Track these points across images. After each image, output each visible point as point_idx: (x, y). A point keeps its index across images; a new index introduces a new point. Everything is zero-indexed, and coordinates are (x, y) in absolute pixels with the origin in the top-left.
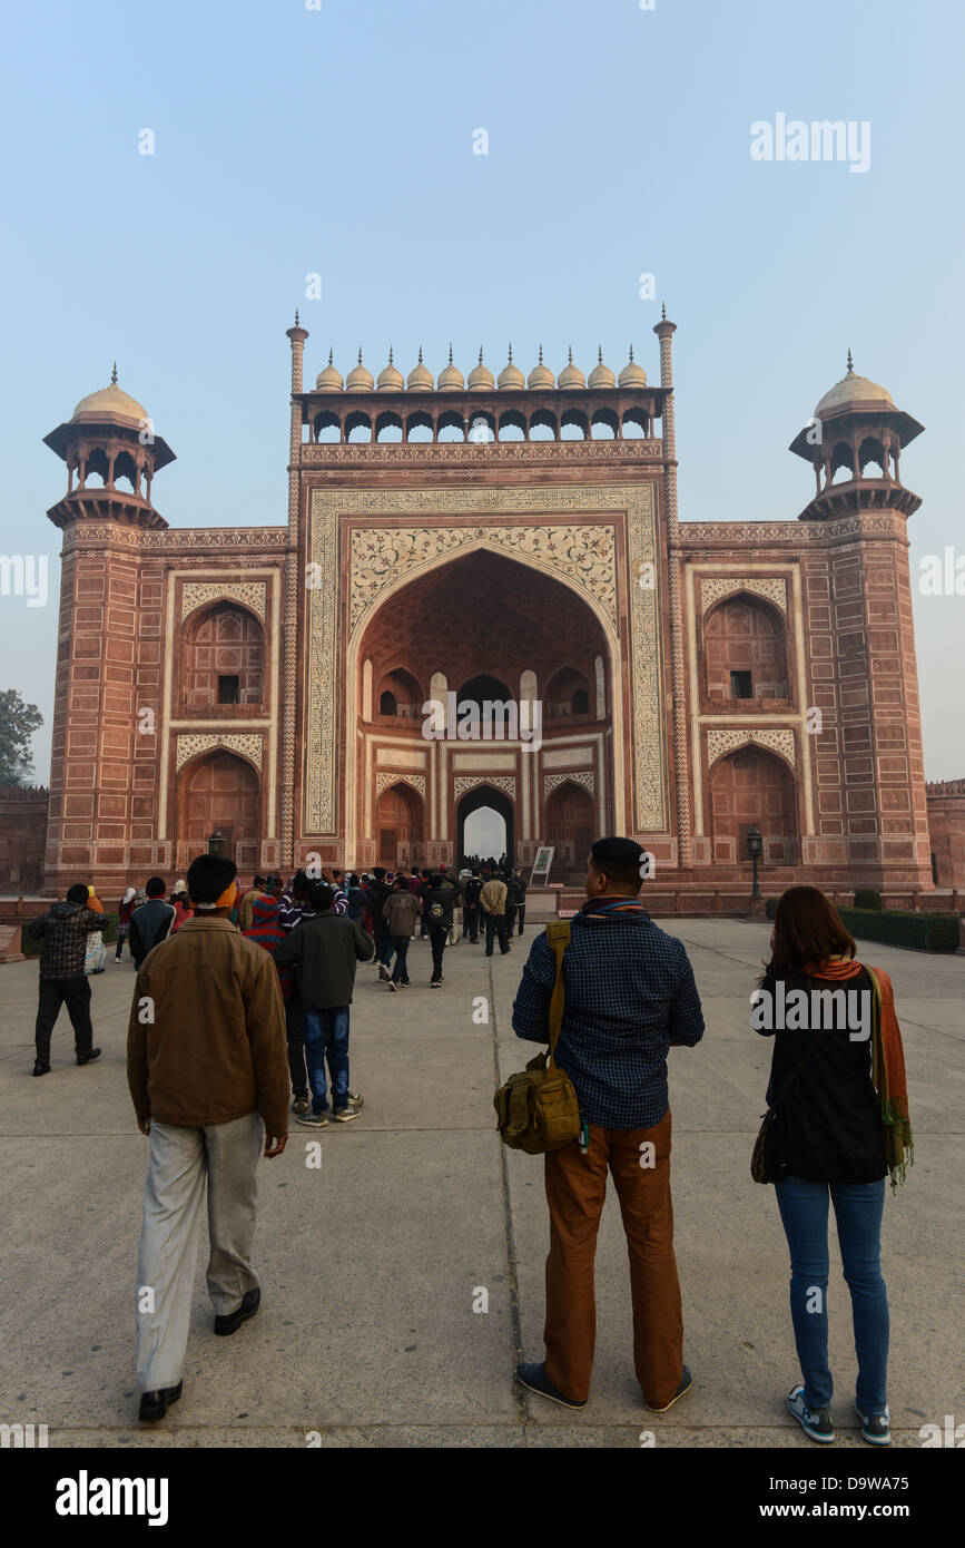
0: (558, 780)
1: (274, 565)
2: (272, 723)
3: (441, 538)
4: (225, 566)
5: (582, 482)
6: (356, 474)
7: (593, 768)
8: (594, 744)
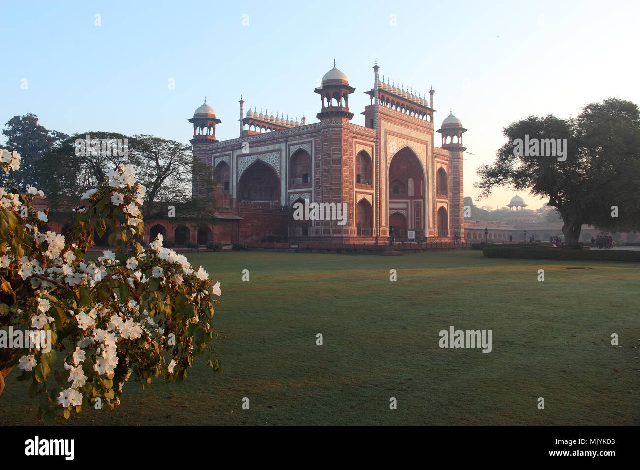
0: (395, 212)
1: (374, 141)
2: (374, 192)
3: (401, 141)
4: (364, 140)
5: (422, 131)
6: (389, 117)
7: (407, 209)
8: (407, 203)
